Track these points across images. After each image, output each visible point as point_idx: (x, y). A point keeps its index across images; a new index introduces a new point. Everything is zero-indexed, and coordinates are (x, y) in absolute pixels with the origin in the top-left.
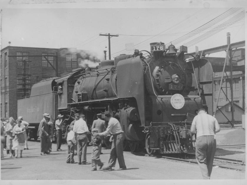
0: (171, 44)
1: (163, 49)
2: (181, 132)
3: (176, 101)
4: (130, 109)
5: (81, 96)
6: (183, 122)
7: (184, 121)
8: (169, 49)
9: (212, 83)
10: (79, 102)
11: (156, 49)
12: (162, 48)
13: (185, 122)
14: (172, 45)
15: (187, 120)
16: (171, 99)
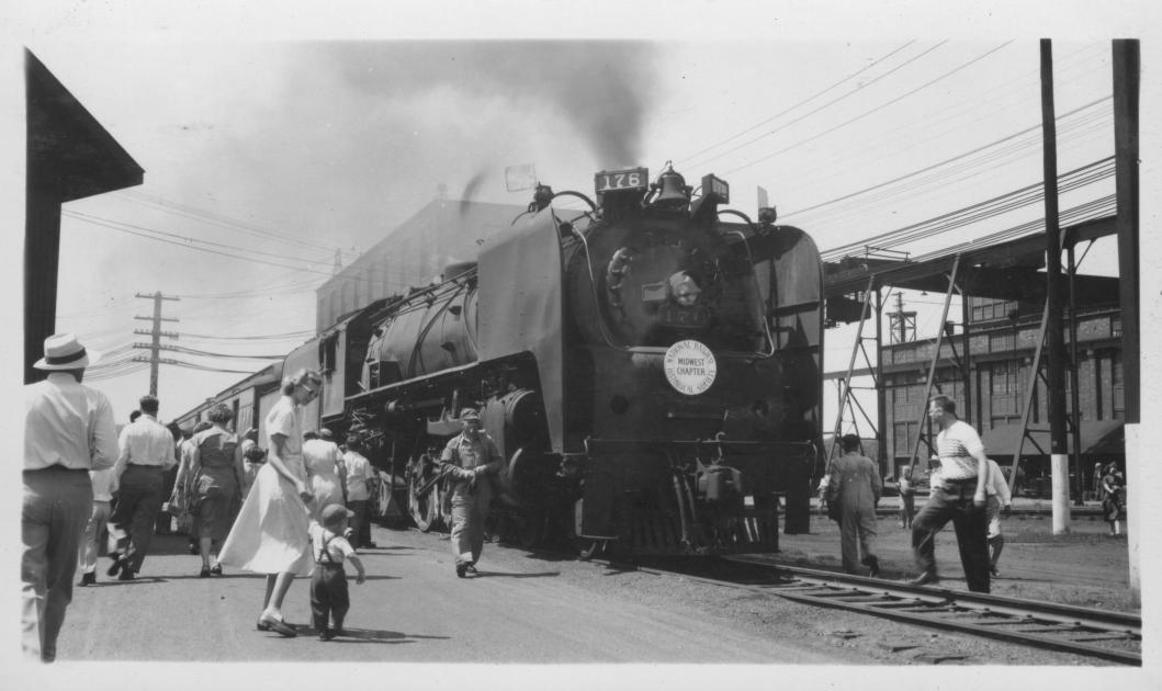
0: (671, 168)
1: (640, 183)
2: (703, 478)
3: (685, 367)
4: (515, 397)
5: (378, 372)
6: (709, 441)
7: (714, 439)
8: (661, 184)
9: (818, 310)
10: (372, 391)
11: (613, 183)
12: (634, 182)
13: (717, 440)
14: (671, 172)
15: (722, 433)
16: (667, 357)
